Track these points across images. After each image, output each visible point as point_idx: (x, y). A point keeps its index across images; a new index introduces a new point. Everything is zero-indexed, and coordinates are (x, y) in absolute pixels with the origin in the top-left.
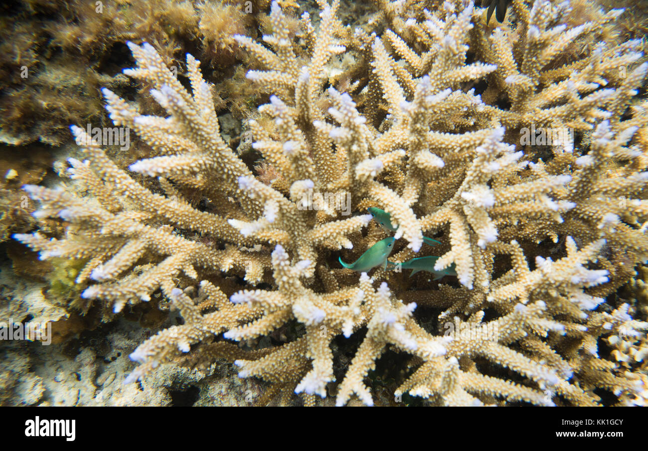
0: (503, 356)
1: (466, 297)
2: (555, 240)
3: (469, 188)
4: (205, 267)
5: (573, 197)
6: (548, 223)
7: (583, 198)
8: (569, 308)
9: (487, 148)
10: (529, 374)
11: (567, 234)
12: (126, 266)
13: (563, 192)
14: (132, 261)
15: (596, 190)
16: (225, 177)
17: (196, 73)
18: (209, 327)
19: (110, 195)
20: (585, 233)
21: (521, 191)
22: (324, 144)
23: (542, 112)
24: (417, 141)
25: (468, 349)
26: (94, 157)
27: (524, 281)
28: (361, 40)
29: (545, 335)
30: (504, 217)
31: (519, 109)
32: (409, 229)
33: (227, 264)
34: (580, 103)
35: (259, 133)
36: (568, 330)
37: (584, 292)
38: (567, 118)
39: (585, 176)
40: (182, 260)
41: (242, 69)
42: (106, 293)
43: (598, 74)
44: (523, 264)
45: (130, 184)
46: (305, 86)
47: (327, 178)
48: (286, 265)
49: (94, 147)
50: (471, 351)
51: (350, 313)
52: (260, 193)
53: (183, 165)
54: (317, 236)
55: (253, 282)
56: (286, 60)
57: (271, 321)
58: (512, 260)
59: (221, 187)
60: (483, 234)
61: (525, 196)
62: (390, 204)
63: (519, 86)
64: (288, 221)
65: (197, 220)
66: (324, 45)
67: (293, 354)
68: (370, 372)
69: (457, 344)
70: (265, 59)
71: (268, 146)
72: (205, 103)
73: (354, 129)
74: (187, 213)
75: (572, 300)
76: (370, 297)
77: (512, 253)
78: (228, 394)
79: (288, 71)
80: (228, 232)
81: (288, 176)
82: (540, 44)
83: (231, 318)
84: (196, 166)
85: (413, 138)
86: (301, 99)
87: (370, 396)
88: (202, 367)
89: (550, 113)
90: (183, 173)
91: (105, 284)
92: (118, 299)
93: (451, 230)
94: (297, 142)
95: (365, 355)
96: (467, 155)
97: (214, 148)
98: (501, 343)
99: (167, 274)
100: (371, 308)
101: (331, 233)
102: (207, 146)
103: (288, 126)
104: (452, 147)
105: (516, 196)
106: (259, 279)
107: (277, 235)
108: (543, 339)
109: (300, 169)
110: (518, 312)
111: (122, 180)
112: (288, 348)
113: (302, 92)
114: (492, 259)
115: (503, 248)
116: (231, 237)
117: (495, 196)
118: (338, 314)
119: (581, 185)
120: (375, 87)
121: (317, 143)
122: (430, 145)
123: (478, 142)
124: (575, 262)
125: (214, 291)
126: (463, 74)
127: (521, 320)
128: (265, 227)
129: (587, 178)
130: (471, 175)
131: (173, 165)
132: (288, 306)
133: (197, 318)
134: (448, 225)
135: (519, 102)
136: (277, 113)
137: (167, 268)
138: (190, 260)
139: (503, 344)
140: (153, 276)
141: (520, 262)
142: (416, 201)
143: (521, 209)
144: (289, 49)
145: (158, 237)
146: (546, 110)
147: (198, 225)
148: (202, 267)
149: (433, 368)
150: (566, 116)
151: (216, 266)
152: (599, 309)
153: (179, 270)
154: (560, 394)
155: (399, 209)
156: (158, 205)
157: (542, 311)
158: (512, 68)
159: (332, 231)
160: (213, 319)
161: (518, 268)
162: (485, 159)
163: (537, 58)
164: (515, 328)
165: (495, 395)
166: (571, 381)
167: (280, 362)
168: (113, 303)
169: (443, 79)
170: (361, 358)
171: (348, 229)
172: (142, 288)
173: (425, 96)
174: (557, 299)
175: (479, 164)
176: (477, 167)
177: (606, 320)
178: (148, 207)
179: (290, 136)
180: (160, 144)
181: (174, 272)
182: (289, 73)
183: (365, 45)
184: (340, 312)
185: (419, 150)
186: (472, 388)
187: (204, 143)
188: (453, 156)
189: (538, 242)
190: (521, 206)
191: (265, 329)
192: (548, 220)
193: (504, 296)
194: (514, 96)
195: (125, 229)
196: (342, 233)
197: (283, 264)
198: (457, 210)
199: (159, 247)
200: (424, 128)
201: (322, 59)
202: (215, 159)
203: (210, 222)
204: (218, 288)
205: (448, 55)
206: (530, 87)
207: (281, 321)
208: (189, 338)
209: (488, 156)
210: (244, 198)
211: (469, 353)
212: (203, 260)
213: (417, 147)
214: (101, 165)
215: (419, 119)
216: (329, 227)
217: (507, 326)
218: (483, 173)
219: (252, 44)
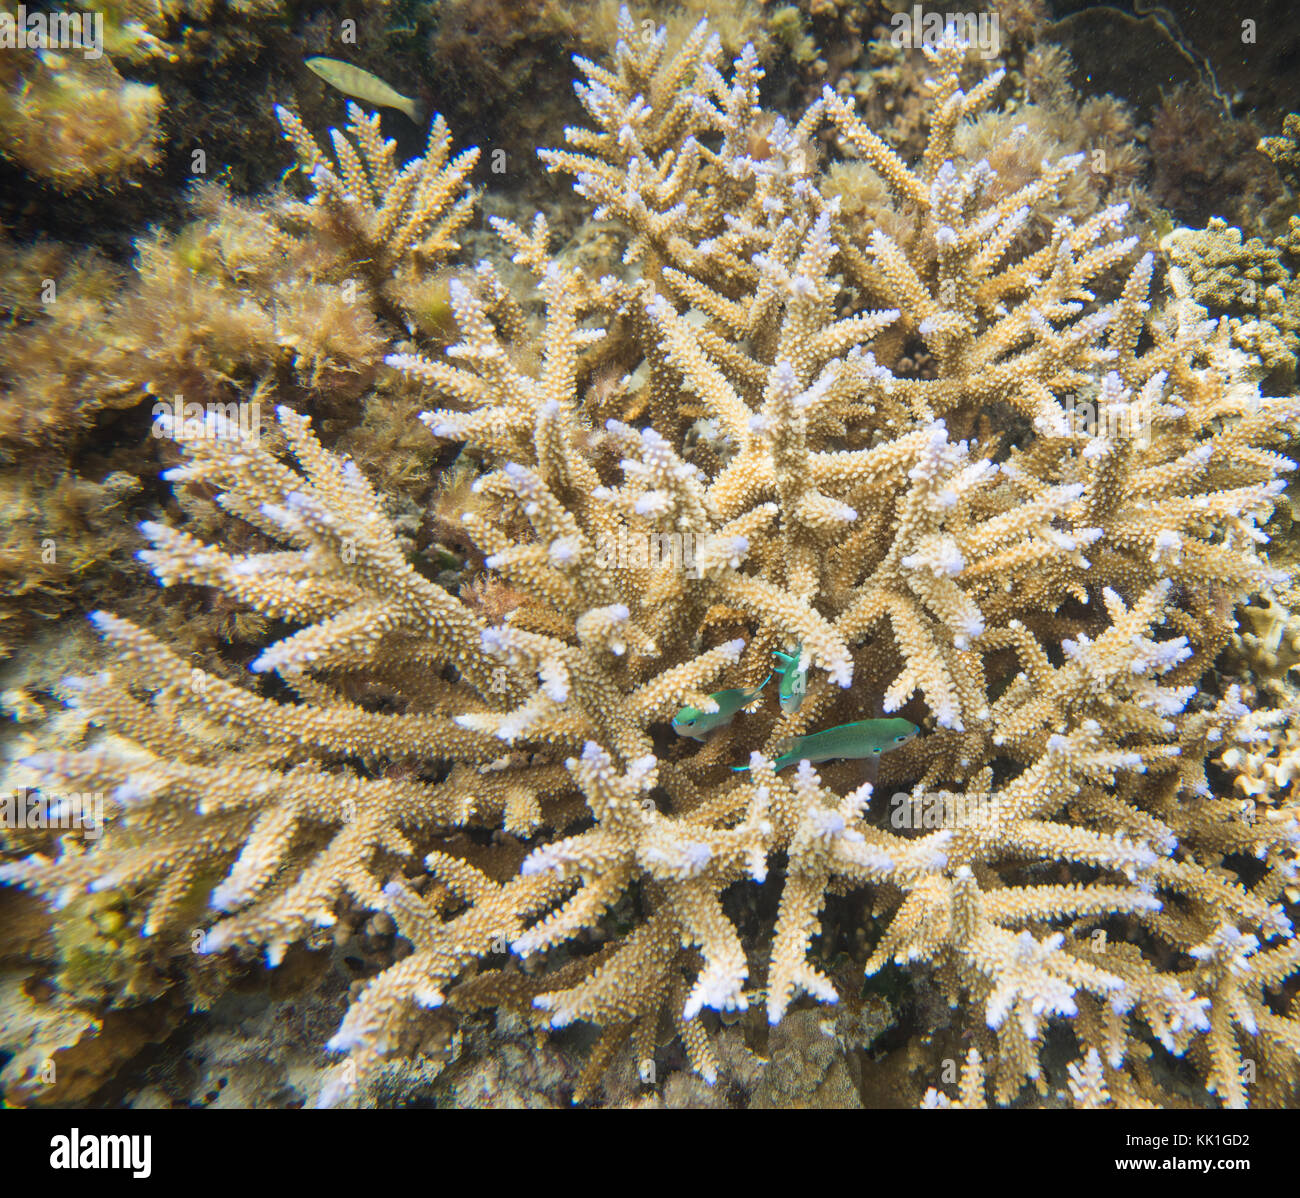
0: (1048, 840)
1: (948, 747)
2: (1084, 599)
3: (911, 544)
4: (420, 826)
5: (1095, 513)
6: (1063, 570)
7: (1112, 512)
8: (1140, 718)
9: (928, 469)
10: (1103, 859)
11: (1103, 584)
12: (271, 865)
13: (1077, 510)
14: (279, 853)
15: (1130, 493)
16: (431, 634)
17: (307, 441)
18: (465, 946)
19: (174, 733)
20: (1132, 572)
21: (1004, 527)
22: (606, 522)
23: (997, 369)
24: (793, 479)
25: (982, 845)
26: (149, 662)
27: (1049, 690)
28: (617, 297)
29: (1112, 780)
30: (984, 581)
31: (955, 370)
32: (823, 648)
33: (464, 810)
34: (1060, 342)
35: (488, 535)
36: (1149, 761)
37: (1160, 684)
38: (1044, 374)
39: (1105, 473)
40: (373, 824)
41: (378, 401)
42: (248, 931)
43: (1076, 283)
44: (1040, 658)
45: (235, 697)
46: (552, 423)
47: (627, 585)
48: (610, 776)
49: (148, 643)
50: (987, 847)
51: (754, 835)
52: (527, 651)
53: (351, 633)
54: (646, 703)
55: (524, 831)
56: (499, 381)
57: (596, 894)
58: (1019, 657)
59: (414, 656)
60: (959, 624)
61: (1013, 535)
62: (773, 608)
63: (947, 332)
64: (584, 689)
65: (384, 735)
66: (563, 335)
67: (648, 952)
68: (813, 939)
69: (960, 842)
70: (456, 389)
71: (516, 557)
72: (362, 501)
73: (676, 489)
74: (360, 727)
75: (1143, 704)
76: (777, 796)
77: (1016, 644)
78: (500, 1091)
79: (509, 400)
80: (451, 742)
81: (562, 603)
82: (962, 251)
83: (503, 915)
84: (375, 630)
85: (785, 476)
86: (549, 449)
87: (828, 983)
88: (433, 1048)
89: (1013, 370)
90: (353, 649)
91: (242, 916)
92: (272, 938)
93: (895, 629)
94: (572, 537)
95: (796, 910)
96: (889, 483)
97: (402, 584)
98: (1040, 817)
99: (353, 861)
100: (784, 816)
101: (672, 692)
102: (388, 585)
103: (549, 512)
104: (860, 475)
105: (996, 539)
106: (537, 821)
107: (563, 723)
108: (1110, 790)
109: (587, 585)
110: (1056, 751)
111: (216, 693)
112: (637, 941)
113: (549, 436)
114: (979, 663)
115: (998, 637)
116: (460, 751)
117: (959, 546)
118: (729, 843)
119: (1102, 490)
120: (663, 379)
121: (592, 523)
122: (816, 479)
123: (905, 458)
124: (1130, 633)
125: (456, 869)
126: (843, 335)
127: (1064, 763)
128: (543, 713)
129: (1110, 475)
130: (910, 521)
131: (332, 639)
132: (626, 854)
133: (440, 933)
134: (886, 621)
135: (951, 359)
136: (525, 492)
137: (350, 849)
138: (390, 819)
139: (1043, 819)
140: (328, 873)
141: (1034, 658)
142: (817, 590)
143: (1011, 559)
144: (501, 360)
145: (316, 791)
146: (1004, 365)
147: (389, 745)
148: (414, 828)
149: (925, 902)
150: (1043, 371)
151: (442, 818)
152: (1191, 707)
153: (372, 845)
154: (1164, 887)
155: (792, 615)
156: (298, 726)
157: (1096, 737)
158: (923, 298)
159: (672, 687)
160: (469, 926)
161: (1033, 668)
162: (927, 487)
163: (963, 276)
164: (1058, 782)
165: (1053, 917)
166: (1178, 857)
167: (627, 974)
168: (263, 949)
169: (806, 353)
170: (792, 918)
171: (704, 677)
172: (313, 903)
173: (790, 397)
174: (1116, 709)
175: (919, 498)
176: (915, 504)
177: (1210, 723)
178: (278, 734)
179: (556, 528)
180: (281, 602)
181: (364, 854)
182: (511, 405)
183: (627, 305)
184: (732, 839)
185: (800, 493)
186: (1008, 917)
187: (381, 580)
188: (863, 489)
189: (1054, 609)
190: (1009, 554)
191: (590, 915)
192: (1062, 564)
193: (1022, 727)
194: (940, 348)
195: (245, 792)
196: (694, 686)
197: (604, 774)
198: (897, 589)
199: (322, 809)
200: (801, 453)
201: (565, 361)
202: (408, 606)
203: (411, 732)
204: (463, 860)
205: (807, 307)
206: (965, 330)
207: (617, 890)
208: (433, 977)
209: (931, 482)
210: (475, 666)
211: (985, 853)
212: (414, 812)
213: (794, 489)
214: (167, 676)
215: (788, 440)
216: (666, 681)
217: (1042, 782)
218: (929, 514)
219: (424, 367)
